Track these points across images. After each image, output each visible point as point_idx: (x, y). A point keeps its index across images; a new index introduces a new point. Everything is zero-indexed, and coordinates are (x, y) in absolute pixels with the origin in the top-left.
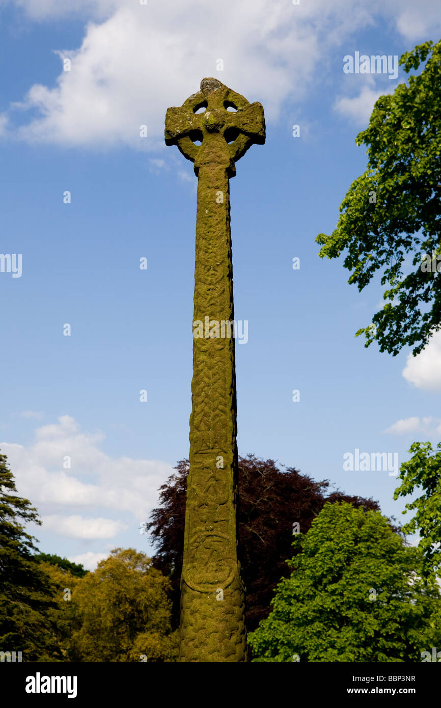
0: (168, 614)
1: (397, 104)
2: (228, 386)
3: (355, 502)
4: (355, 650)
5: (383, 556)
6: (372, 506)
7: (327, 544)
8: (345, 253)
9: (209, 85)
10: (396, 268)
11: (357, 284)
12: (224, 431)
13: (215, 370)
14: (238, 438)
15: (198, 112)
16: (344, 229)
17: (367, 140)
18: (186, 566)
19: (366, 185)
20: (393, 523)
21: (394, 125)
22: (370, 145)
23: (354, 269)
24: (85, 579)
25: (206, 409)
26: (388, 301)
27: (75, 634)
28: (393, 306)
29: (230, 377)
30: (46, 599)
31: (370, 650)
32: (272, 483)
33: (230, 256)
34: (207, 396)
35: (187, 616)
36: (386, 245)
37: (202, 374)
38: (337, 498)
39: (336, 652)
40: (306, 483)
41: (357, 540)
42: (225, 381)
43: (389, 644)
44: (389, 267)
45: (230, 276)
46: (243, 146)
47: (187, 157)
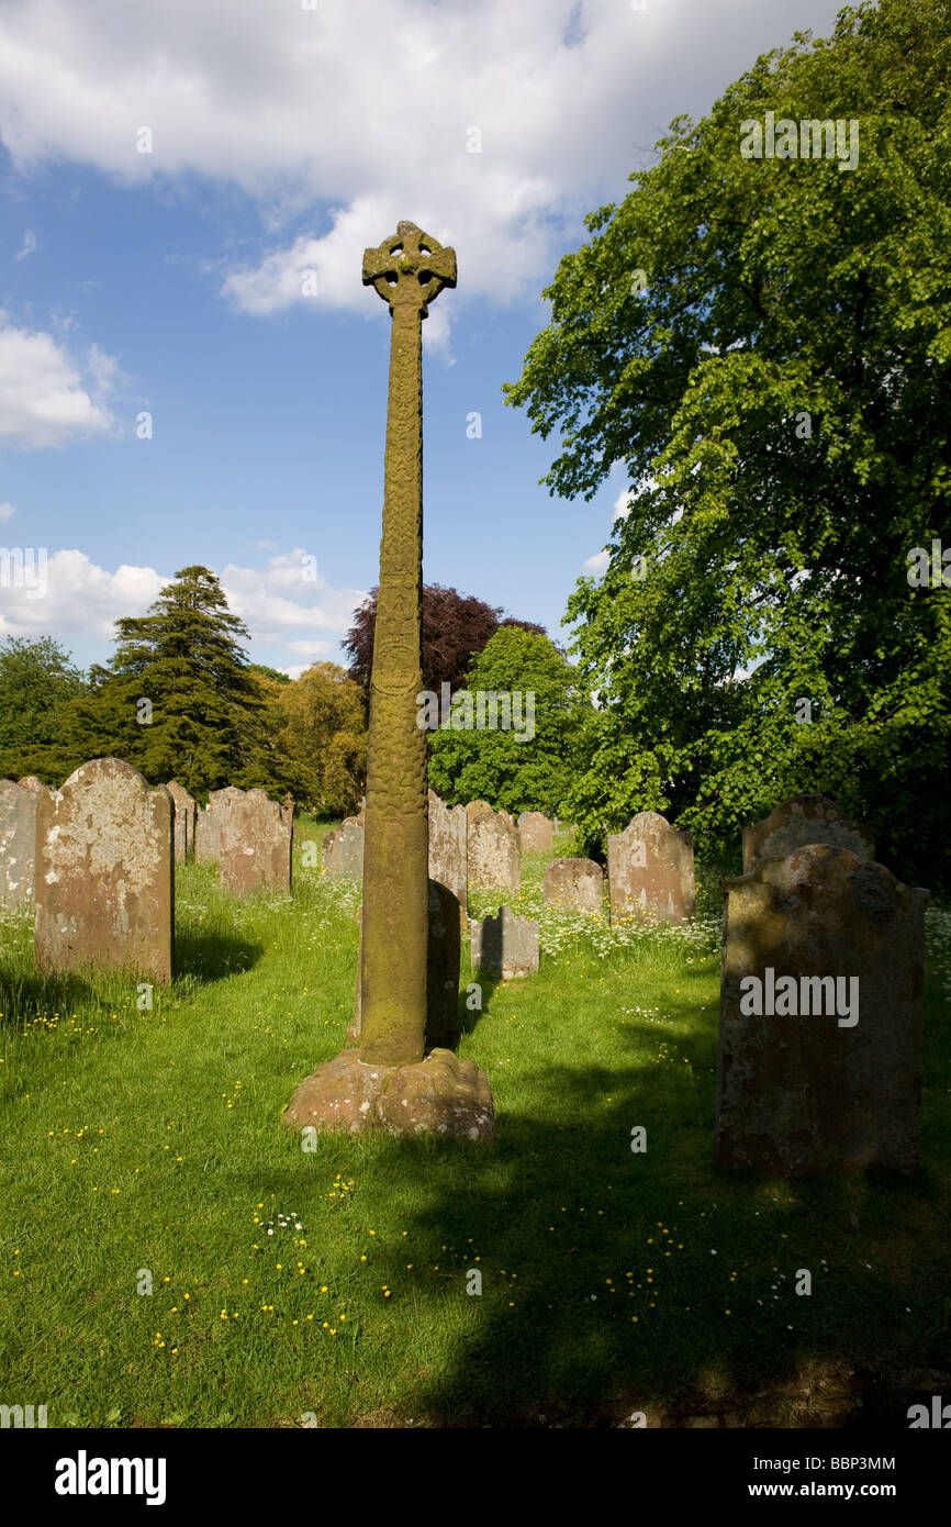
0: (361, 717)
1: (581, 261)
2: (415, 514)
3: (526, 627)
4: (519, 748)
5: (547, 673)
6: (540, 630)
7: (501, 661)
8: (528, 403)
9: (405, 228)
10: (573, 419)
11: (540, 432)
12: (410, 555)
13: (404, 500)
14: (424, 562)
15: (394, 254)
16: (528, 379)
17: (552, 296)
18: (375, 672)
19: (549, 338)
20: (557, 646)
21: (577, 283)
22: (554, 301)
23: (537, 419)
24: (289, 687)
25: (395, 535)
26: (566, 449)
27: (282, 732)
28: (569, 454)
29: (418, 507)
30: (256, 702)
31: (531, 748)
32: (454, 608)
33: (420, 394)
34: (396, 523)
35: (375, 714)
36: (565, 397)
37: (392, 503)
38: (510, 623)
39: (503, 750)
40: (483, 609)
41: (525, 660)
42: (413, 510)
43: (548, 744)
44: (567, 417)
45: (420, 412)
46: (435, 289)
47: (383, 297)
